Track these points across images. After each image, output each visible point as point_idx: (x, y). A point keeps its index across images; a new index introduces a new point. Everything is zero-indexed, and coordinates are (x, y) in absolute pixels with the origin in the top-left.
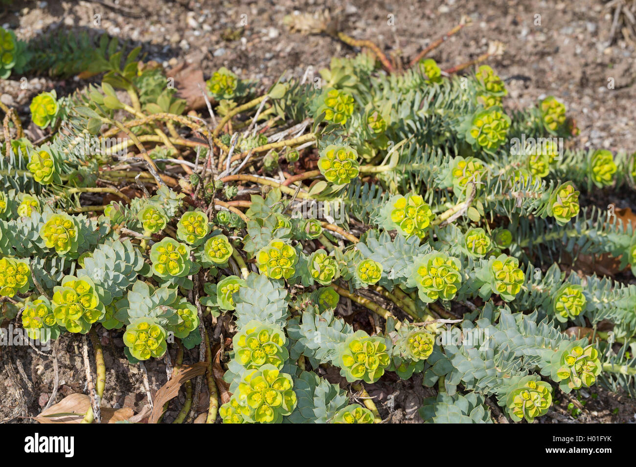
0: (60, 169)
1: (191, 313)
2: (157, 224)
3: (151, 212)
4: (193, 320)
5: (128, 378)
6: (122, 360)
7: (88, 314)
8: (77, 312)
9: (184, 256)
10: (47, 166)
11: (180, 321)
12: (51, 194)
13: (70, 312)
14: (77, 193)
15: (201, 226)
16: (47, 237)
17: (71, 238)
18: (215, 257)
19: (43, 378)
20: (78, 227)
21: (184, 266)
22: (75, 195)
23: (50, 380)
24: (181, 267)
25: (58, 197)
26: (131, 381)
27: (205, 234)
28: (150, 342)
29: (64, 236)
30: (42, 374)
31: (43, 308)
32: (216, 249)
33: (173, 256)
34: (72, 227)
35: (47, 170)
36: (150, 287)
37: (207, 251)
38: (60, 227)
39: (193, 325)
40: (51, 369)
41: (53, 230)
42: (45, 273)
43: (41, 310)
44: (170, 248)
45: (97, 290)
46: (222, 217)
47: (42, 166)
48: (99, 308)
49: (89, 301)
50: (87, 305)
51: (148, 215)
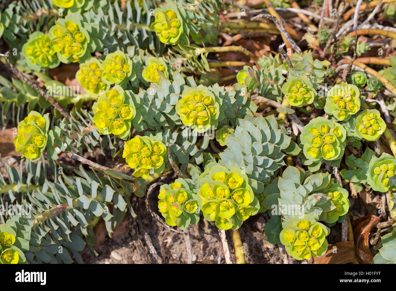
0: (188, 30)
1: (341, 196)
2: (305, 98)
3: (298, 85)
4: (344, 203)
5: (262, 252)
6: (255, 234)
7: (241, 211)
8: (228, 208)
9: (339, 138)
10: (174, 27)
11: (333, 208)
12: (176, 55)
13: (221, 208)
14: (204, 54)
15: (352, 101)
16: (185, 114)
17: (213, 116)
18: (366, 133)
19: (172, 251)
20: (219, 103)
21: (339, 149)
22: (202, 56)
23: (179, 255)
24: (336, 151)
25: (185, 59)
26: (266, 256)
27: (357, 109)
28: (311, 243)
29: (204, 113)
30: (171, 246)
31: (182, 192)
32: (368, 125)
33: (328, 139)
34: (212, 104)
35: (174, 31)
36: (300, 171)
37: (358, 128)
38: (199, 104)
39: (343, 209)
40: (179, 241)
41: (191, 106)
42: (179, 148)
43: (180, 195)
44: (325, 130)
45: (250, 183)
46: (358, 79)
47: (170, 27)
48: (253, 204)
49: (241, 196)
50: (240, 201)
51: (294, 88)
